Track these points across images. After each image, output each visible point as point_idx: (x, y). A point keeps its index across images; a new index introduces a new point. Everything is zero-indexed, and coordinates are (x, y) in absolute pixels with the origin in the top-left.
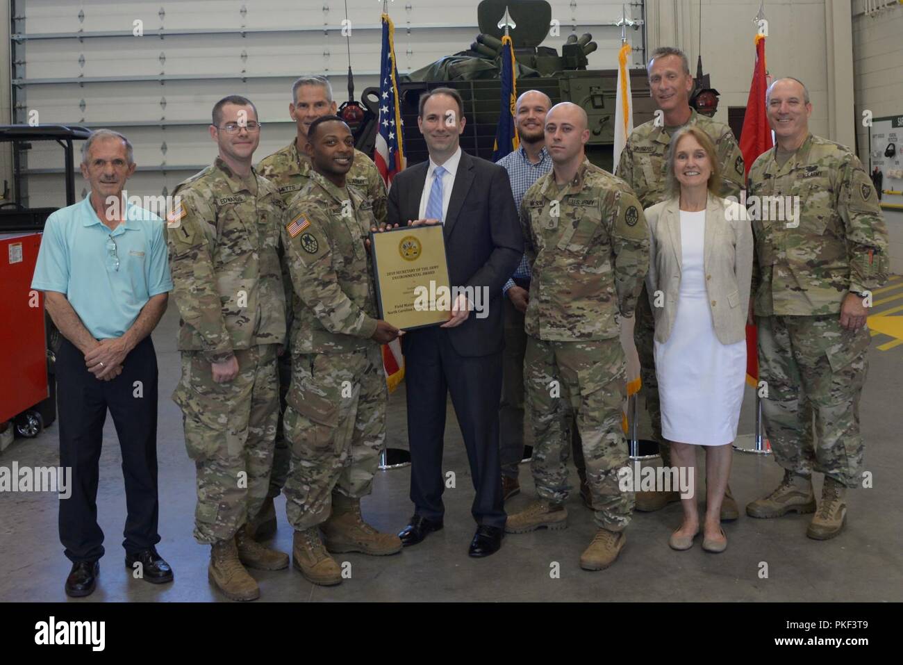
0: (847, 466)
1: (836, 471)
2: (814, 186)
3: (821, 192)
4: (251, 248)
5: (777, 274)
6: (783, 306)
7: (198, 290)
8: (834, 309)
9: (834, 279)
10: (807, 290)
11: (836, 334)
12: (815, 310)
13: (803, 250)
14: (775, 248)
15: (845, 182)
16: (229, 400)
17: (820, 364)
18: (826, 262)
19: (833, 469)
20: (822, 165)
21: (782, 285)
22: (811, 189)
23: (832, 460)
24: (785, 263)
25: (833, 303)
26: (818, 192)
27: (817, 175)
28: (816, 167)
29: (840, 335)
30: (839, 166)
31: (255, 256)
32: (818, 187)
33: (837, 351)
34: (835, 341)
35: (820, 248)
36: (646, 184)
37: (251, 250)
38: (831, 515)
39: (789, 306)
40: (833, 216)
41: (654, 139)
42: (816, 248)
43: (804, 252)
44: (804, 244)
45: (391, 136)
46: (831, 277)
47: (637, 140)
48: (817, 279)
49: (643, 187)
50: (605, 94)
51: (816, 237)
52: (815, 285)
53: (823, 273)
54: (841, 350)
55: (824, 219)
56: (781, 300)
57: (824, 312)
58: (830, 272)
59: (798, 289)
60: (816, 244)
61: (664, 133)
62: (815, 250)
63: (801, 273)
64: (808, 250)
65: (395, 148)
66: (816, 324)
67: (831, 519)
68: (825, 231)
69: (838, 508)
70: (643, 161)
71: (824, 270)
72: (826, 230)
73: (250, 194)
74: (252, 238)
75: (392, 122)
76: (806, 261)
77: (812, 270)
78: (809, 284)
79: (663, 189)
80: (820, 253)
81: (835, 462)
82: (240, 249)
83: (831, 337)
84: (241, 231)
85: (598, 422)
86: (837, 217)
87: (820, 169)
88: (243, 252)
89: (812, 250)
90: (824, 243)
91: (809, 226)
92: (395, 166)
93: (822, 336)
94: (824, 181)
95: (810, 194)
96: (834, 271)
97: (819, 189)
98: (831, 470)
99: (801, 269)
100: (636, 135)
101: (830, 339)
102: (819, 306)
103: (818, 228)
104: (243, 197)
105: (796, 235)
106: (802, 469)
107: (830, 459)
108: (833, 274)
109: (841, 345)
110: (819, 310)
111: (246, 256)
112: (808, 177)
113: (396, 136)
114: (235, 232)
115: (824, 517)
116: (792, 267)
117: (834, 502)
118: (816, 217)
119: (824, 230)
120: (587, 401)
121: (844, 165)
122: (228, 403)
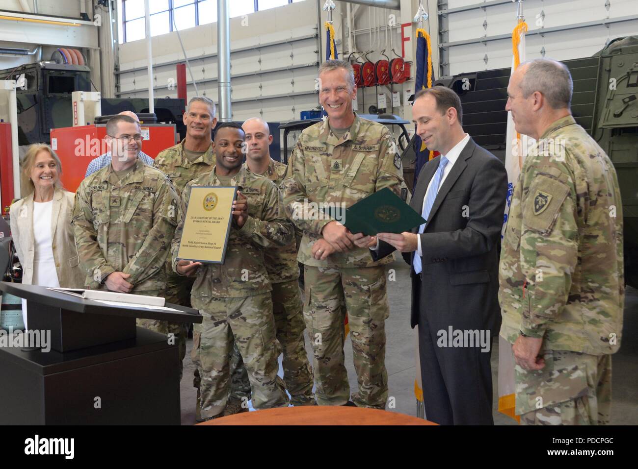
4: (101, 222)
31: (105, 228)
36: (318, 180)
41: (324, 142)
47: (307, 140)
49: (314, 182)
51: (514, 252)
61: (332, 136)
63: (505, 291)
64: (507, 265)
70: (314, 159)
73: (112, 185)
74: (104, 215)
77: (514, 289)
78: (510, 304)
79: (334, 185)
82: (98, 222)
84: (96, 209)
85: (297, 335)
100: (306, 135)
104: (105, 186)
111: (100, 227)
114: (93, 210)
120: (290, 323)
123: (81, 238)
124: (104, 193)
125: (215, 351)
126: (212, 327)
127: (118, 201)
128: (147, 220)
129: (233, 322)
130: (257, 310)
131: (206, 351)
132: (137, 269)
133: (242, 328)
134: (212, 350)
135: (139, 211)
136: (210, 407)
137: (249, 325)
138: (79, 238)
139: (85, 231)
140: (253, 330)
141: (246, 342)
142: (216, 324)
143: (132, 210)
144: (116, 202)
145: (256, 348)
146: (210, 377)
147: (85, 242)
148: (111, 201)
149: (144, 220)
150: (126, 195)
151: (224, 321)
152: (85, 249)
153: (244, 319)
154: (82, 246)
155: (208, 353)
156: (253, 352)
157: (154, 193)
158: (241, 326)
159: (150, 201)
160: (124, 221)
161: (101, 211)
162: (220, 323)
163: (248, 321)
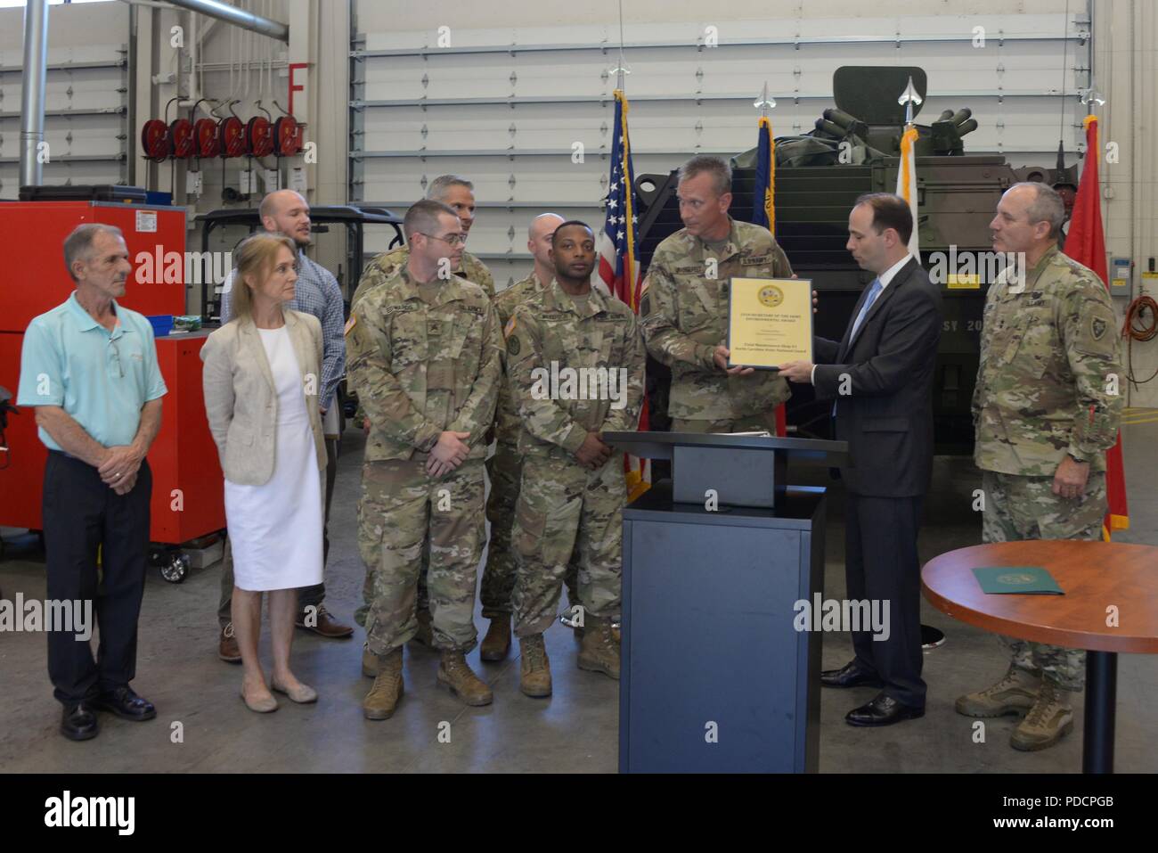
0: (1066, 664)
1: (1052, 668)
2: (1034, 319)
3: (1041, 327)
4: (417, 359)
5: (986, 420)
6: (990, 460)
7: (376, 395)
8: (1046, 470)
9: (1055, 433)
10: (1015, 444)
11: (1051, 501)
12: (1024, 470)
13: (1015, 395)
14: (987, 389)
15: (1073, 315)
16: (386, 511)
17: (1033, 536)
18: (1045, 412)
19: (1048, 665)
20: (1047, 293)
21: (990, 434)
22: (1031, 322)
23: (1047, 654)
24: (994, 408)
25: (1046, 462)
26: (1038, 325)
27: (1039, 304)
28: (1041, 294)
29: (1056, 502)
30: (1066, 294)
31: (423, 368)
32: (1038, 319)
33: (1051, 521)
34: (1050, 509)
35: (1037, 395)
37: (417, 361)
38: (1043, 721)
39: (996, 461)
40: (1055, 355)
42: (1032, 393)
43: (1016, 398)
44: (1017, 388)
45: (620, 235)
46: (1051, 430)
48: (1032, 431)
50: (928, 188)
51: (1033, 381)
52: (1029, 439)
53: (1042, 425)
54: (1057, 520)
55: (1042, 359)
56: (989, 452)
57: (1034, 472)
58: (1052, 424)
59: (1006, 441)
60: (1033, 389)
62: (1030, 397)
63: (1012, 422)
64: (1022, 395)
65: (624, 250)
66: (1030, 485)
67: (1042, 726)
68: (1043, 375)
69: (1054, 714)
70: (693, 284)
71: (1042, 421)
72: (1045, 373)
73: (424, 303)
74: (419, 348)
75: (622, 219)
76: (1020, 409)
77: (1027, 420)
78: (1020, 436)
80: (1036, 400)
81: (1051, 657)
82: (407, 359)
83: (1045, 503)
84: (405, 340)
86: (1060, 358)
87: (1045, 297)
88: (410, 363)
89: (1027, 396)
90: (1043, 388)
91: (1026, 367)
92: (623, 272)
93: (1034, 501)
94: (1045, 313)
95: (1028, 328)
96: (1057, 424)
97: (1039, 322)
98: (1045, 666)
99: (1012, 418)
101: (1044, 506)
102: (1029, 465)
103: (1034, 370)
104: (414, 305)
105: (1009, 376)
106: (1023, 660)
107: (1044, 652)
108: (1055, 425)
109: (1058, 515)
110: (1029, 470)
111: (413, 366)
112: (1032, 306)
113: (625, 236)
114: (398, 342)
115: (1033, 722)
116: (1003, 414)
117: (1049, 706)
118: (1033, 356)
119: (1042, 373)
121: (1072, 294)
122: (385, 515)
123: (382, 385)
124: (413, 316)
125: (563, 537)
126: (564, 504)
127: (439, 326)
128: (476, 355)
129: (591, 494)
130: (619, 476)
131: (551, 539)
132: (475, 426)
133: (602, 502)
134: (559, 536)
135: (470, 341)
136: (538, 619)
137: (612, 497)
138: (378, 385)
139: (386, 375)
140: (615, 504)
141: (606, 520)
142: (570, 500)
143: (460, 341)
144: (436, 328)
145: (616, 527)
146: (553, 575)
147: (390, 390)
148: (430, 328)
149: (473, 355)
150: (449, 318)
151: (579, 495)
152: (395, 401)
153: (606, 489)
154: (388, 396)
155: (554, 542)
156: (612, 532)
157: (482, 315)
158: (601, 499)
159: (479, 327)
160: (452, 356)
161: (415, 343)
162: (574, 497)
163: (610, 491)
